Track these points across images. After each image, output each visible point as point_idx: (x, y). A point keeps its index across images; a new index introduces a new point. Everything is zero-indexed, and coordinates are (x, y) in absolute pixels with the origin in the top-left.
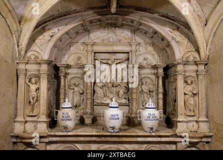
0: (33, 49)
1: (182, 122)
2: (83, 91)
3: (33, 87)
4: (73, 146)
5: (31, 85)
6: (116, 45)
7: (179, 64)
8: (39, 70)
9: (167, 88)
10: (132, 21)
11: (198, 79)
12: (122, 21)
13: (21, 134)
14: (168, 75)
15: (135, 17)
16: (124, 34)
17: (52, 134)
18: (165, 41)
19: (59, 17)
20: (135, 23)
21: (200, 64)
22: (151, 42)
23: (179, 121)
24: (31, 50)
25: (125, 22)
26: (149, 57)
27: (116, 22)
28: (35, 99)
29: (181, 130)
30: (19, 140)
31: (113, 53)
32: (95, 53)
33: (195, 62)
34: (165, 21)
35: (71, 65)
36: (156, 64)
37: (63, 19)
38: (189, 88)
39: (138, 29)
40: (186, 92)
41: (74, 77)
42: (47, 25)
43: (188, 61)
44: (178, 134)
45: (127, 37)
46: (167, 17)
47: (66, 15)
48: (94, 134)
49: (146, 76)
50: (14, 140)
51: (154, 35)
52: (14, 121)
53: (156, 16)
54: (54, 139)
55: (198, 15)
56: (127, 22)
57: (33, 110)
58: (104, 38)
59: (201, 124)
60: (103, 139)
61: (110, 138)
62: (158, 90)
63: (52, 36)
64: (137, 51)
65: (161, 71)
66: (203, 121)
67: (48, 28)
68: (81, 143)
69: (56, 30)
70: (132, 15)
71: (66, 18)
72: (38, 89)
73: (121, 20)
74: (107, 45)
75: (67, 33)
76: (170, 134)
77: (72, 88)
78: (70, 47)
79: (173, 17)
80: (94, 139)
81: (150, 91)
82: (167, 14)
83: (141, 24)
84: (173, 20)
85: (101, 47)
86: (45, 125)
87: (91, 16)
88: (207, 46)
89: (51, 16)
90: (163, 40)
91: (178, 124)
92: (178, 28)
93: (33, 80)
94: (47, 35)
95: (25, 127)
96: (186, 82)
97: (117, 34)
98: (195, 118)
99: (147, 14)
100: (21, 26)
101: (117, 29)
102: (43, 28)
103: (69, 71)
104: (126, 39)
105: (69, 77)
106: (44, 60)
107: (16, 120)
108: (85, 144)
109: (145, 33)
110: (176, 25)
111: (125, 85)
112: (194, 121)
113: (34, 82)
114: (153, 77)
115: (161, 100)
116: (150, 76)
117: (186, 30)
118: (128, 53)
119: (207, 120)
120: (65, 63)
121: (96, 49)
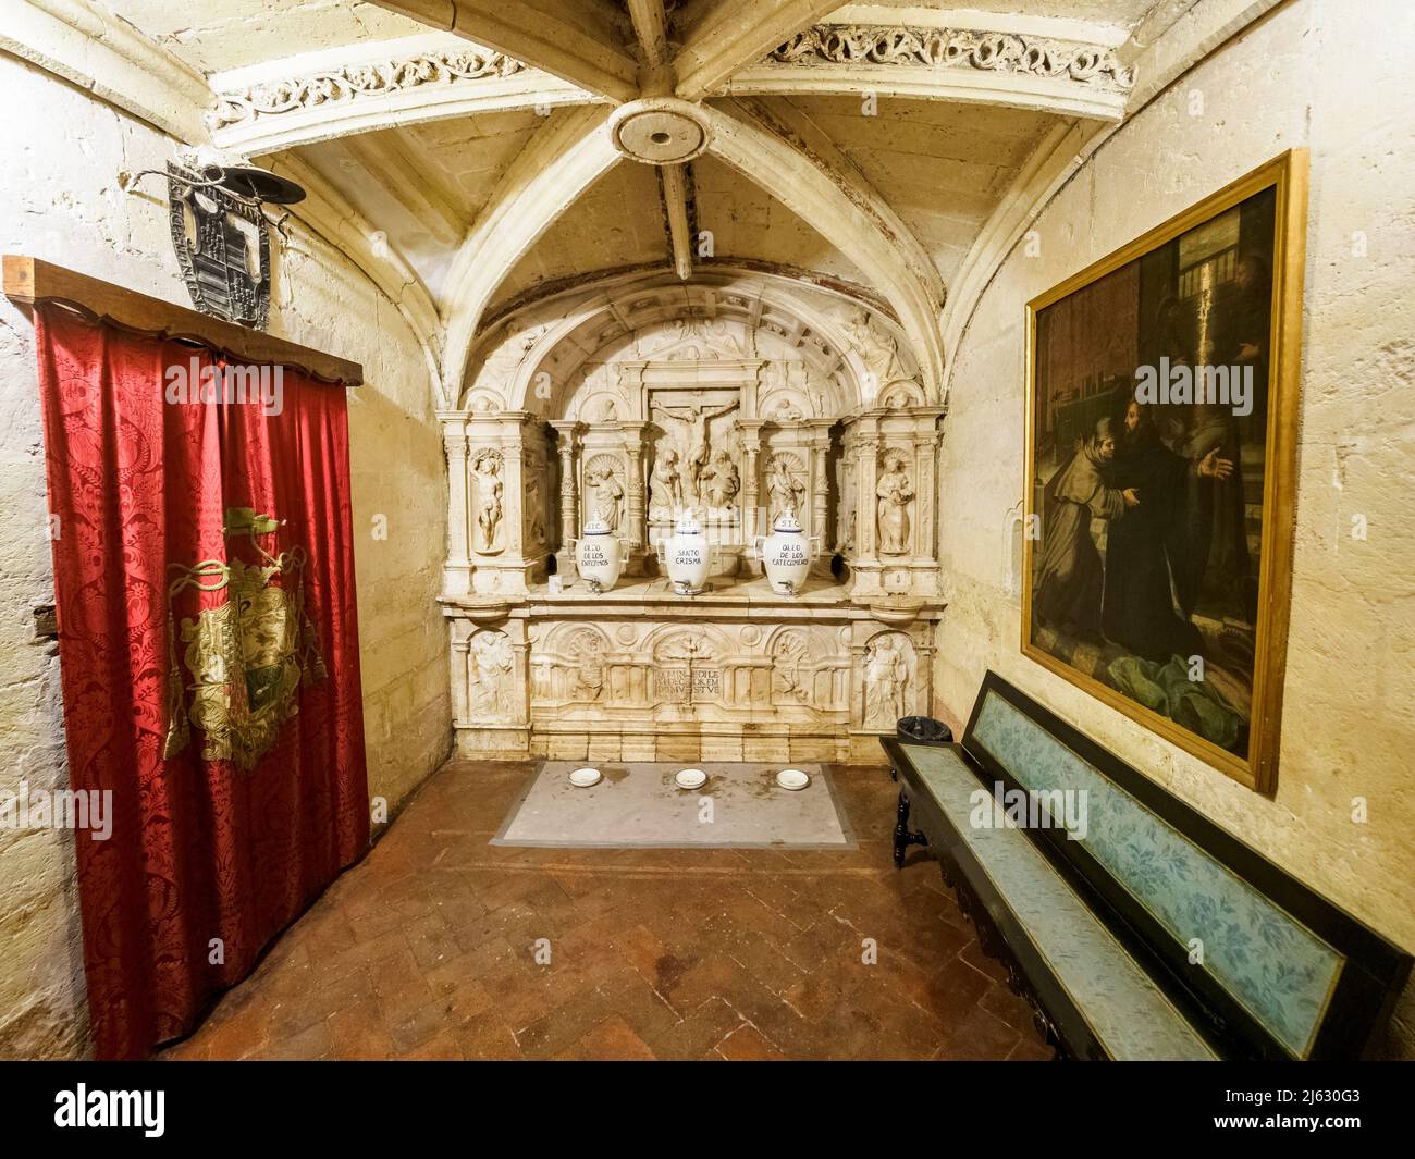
0: (483, 385)
1: (868, 569)
2: (621, 490)
3: (486, 483)
4: (592, 627)
5: (480, 476)
6: (706, 369)
7: (864, 416)
8: (499, 440)
9: (839, 483)
10: (744, 302)
11: (916, 456)
12: (717, 302)
13: (462, 598)
14: (842, 447)
15: (750, 287)
16: (727, 337)
17: (537, 597)
18: (833, 355)
19: (543, 295)
20: (751, 304)
21: (924, 416)
22: (799, 357)
23: (860, 569)
24: (476, 385)
25: (724, 304)
26: (794, 399)
27: (702, 304)
28: (493, 513)
29: (865, 591)
30: (458, 613)
31: (698, 389)
32: (651, 391)
33: (910, 410)
34: (833, 297)
35: (589, 425)
36: (811, 417)
37: (554, 301)
38: (890, 482)
39: (763, 323)
40: (881, 493)
41: (599, 456)
42: (513, 319)
43: (889, 410)
44: (855, 601)
45: (733, 344)
46: (836, 287)
47: (562, 289)
48: (640, 598)
49: (784, 449)
50: (448, 612)
51: (804, 339)
52: (445, 567)
53: (805, 282)
54: (544, 610)
55: (919, 278)
56: (729, 303)
57: (490, 539)
58: (675, 349)
59: (918, 574)
60: (664, 611)
61: (682, 609)
62: (813, 486)
63: (528, 349)
64: (760, 383)
65: (823, 437)
66: (923, 569)
67: (515, 325)
68: (611, 621)
69: (536, 331)
70: (741, 283)
71: (562, 299)
72: (498, 488)
73: (713, 298)
74: (682, 370)
75: (569, 337)
76: (833, 601)
77: (594, 483)
78: (586, 376)
79: (853, 284)
80: (641, 610)
81: (793, 490)
82: (836, 277)
83: (766, 309)
84: (852, 293)
85: (666, 374)
86: (521, 576)
87: (628, 289)
88: (944, 366)
89: (521, 294)
90: (826, 351)
91: (858, 574)
92: (868, 315)
93: (486, 465)
94: (514, 345)
95: (471, 583)
96: (881, 465)
97: (708, 338)
98: (903, 561)
99: (781, 279)
100: (444, 323)
101: (708, 323)
102: (504, 325)
103: (585, 440)
104: (731, 352)
105: (586, 455)
106: (511, 414)
107: (448, 564)
108: (622, 621)
109: (783, 333)
110: (862, 309)
111: (729, 475)
112: (901, 567)
113: (488, 469)
114: (805, 452)
115: (821, 511)
116: (795, 450)
117: (888, 322)
118: (738, 389)
119: (935, 564)
120: (573, 419)
121: (653, 379)
